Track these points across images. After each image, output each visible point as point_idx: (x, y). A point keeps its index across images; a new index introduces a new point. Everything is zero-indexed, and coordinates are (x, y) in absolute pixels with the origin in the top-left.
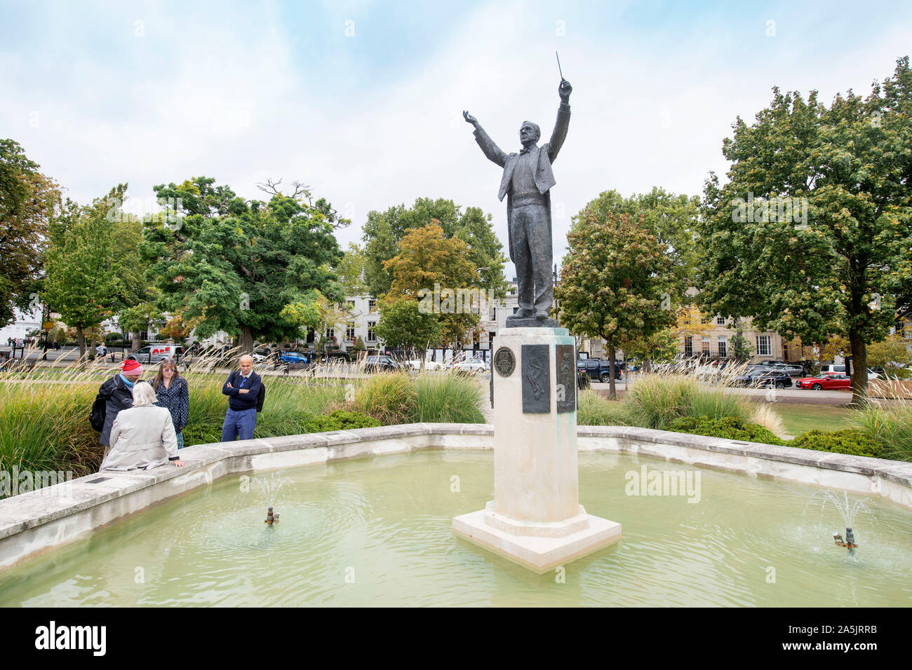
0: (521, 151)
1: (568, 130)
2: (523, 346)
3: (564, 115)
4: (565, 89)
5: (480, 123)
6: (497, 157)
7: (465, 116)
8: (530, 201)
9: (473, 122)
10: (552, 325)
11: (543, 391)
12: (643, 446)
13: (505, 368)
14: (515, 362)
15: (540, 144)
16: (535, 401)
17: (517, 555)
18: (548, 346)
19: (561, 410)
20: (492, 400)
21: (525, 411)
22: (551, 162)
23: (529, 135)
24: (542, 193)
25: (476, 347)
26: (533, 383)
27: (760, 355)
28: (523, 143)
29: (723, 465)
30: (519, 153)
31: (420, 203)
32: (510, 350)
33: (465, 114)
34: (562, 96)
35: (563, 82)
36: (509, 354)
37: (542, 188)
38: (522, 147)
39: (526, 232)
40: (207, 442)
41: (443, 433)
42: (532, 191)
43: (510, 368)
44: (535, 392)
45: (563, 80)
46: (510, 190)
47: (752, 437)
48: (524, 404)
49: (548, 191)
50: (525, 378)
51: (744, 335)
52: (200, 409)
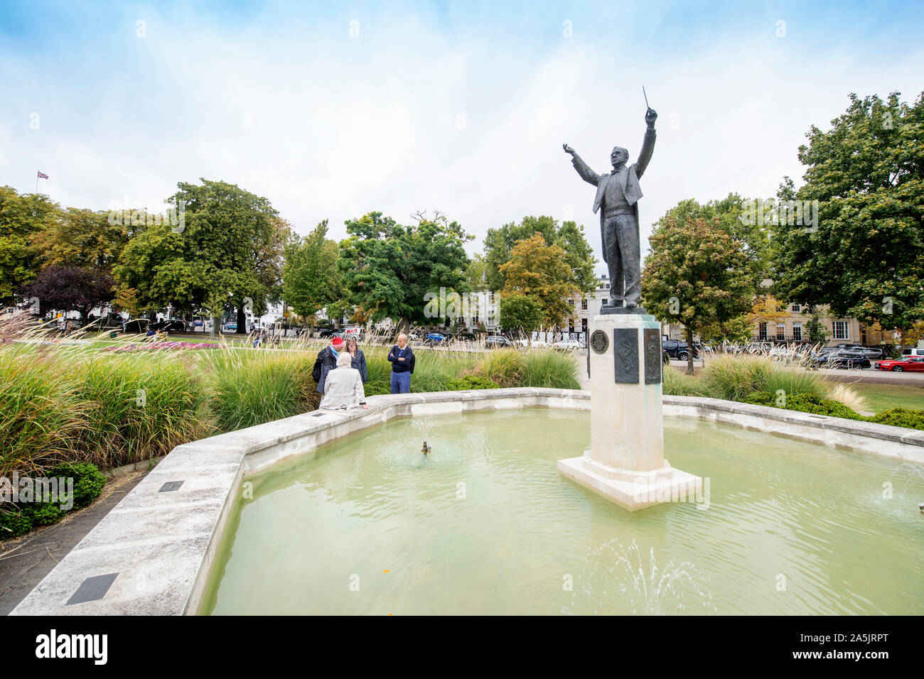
0: (612, 172)
1: (654, 150)
2: (615, 330)
3: (650, 139)
4: (651, 117)
5: (577, 152)
6: (592, 179)
7: (565, 149)
8: (620, 211)
9: (572, 152)
10: (640, 312)
11: (633, 366)
12: (720, 415)
13: (599, 347)
14: (608, 342)
15: (628, 165)
16: (625, 373)
17: (611, 494)
18: (637, 330)
19: (648, 382)
20: (589, 372)
21: (617, 382)
22: (639, 178)
23: (619, 158)
24: (631, 204)
25: (572, 330)
26: (624, 360)
27: (836, 338)
28: (613, 165)
29: (801, 435)
30: (610, 173)
31: (526, 220)
32: (604, 333)
33: (565, 147)
34: (648, 123)
35: (649, 110)
36: (603, 336)
37: (631, 201)
38: (613, 168)
39: (616, 237)
40: (383, 394)
41: (547, 396)
42: (623, 203)
43: (604, 347)
44: (626, 367)
45: (649, 109)
46: (603, 205)
47: (830, 412)
48: (616, 376)
49: (636, 203)
50: (617, 355)
51: (819, 321)
52: (376, 370)
